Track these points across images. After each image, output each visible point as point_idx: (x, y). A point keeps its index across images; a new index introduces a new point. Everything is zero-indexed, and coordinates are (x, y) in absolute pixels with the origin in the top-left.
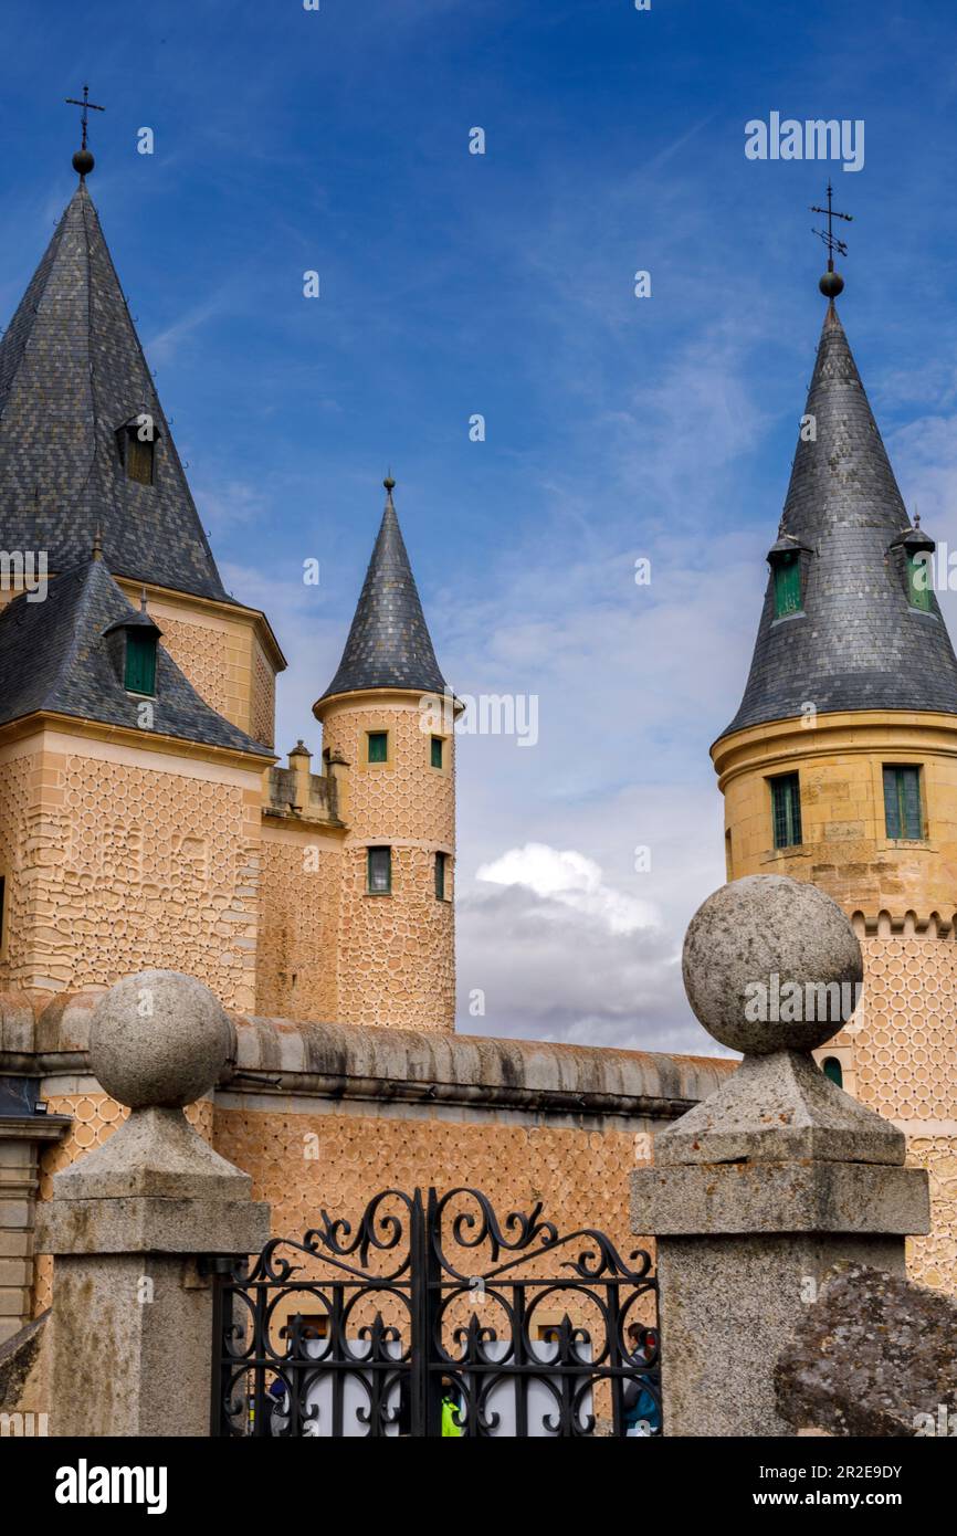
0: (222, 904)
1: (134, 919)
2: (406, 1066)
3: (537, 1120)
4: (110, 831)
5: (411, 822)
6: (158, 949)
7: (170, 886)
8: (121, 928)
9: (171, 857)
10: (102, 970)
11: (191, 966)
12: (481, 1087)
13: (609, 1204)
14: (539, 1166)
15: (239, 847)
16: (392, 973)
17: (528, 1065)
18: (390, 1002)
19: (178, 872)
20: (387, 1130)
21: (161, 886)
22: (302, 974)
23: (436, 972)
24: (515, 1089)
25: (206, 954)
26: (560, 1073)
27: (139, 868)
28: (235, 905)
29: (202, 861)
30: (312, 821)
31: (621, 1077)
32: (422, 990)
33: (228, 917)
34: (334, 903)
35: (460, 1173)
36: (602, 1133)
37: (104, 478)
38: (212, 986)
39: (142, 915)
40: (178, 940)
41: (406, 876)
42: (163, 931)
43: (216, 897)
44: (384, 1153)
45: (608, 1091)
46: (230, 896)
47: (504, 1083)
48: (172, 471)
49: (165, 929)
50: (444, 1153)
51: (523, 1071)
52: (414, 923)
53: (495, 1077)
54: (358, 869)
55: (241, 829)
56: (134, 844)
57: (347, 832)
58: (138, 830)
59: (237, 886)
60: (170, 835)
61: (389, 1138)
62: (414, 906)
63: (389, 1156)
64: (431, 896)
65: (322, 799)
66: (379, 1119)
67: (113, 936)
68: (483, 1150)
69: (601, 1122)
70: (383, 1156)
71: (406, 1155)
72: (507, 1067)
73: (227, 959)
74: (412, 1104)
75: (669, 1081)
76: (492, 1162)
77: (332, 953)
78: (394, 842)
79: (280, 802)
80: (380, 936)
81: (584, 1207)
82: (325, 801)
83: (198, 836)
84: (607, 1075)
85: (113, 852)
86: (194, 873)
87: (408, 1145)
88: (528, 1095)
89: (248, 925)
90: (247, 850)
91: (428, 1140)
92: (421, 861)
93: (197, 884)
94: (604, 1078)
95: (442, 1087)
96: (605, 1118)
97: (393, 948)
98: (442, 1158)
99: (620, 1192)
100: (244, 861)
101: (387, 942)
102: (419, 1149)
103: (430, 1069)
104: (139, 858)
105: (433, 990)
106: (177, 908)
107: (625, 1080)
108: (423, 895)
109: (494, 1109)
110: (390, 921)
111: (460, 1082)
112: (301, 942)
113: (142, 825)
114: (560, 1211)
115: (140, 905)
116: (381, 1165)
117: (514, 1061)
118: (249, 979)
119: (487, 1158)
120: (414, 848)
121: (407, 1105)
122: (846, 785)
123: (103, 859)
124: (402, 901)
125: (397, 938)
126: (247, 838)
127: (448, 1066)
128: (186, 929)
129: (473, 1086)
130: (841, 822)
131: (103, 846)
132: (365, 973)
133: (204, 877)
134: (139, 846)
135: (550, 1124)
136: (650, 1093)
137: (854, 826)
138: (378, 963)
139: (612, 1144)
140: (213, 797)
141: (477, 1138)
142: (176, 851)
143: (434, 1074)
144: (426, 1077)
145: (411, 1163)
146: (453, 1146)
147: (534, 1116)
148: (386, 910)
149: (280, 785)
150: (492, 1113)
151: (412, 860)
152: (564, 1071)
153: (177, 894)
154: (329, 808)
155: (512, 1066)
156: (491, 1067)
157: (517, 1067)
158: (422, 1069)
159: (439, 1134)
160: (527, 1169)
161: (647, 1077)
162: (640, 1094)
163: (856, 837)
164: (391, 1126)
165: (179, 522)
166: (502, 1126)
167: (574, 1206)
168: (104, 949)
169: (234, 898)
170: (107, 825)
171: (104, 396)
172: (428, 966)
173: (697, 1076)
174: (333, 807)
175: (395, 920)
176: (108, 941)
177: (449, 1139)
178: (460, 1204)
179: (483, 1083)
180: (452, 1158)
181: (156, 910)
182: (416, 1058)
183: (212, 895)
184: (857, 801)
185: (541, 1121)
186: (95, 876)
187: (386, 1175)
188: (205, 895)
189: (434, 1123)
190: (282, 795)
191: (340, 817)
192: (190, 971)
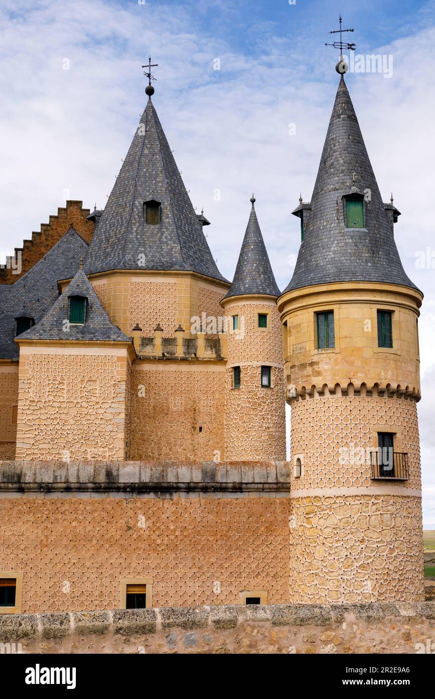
0: (107, 406)
1: (63, 416)
2: (52, 477)
3: (132, 496)
4: (50, 382)
5: (248, 355)
6: (75, 427)
7: (80, 401)
8: (57, 420)
9: (80, 389)
10: (48, 438)
11: (91, 432)
12: (95, 483)
13: (174, 531)
14: (132, 516)
15: (115, 381)
16: (240, 423)
17: (121, 472)
18: (240, 436)
19: (84, 395)
20: (49, 503)
21: (75, 401)
22: (204, 427)
23: (262, 420)
24: (113, 483)
25: (99, 426)
26: (140, 474)
27: (65, 396)
28: (113, 405)
29: (96, 389)
30: (205, 359)
31: (177, 475)
32: (254, 429)
33: (109, 411)
34: (222, 394)
35: (86, 520)
36: (172, 500)
37: (133, 226)
38: (101, 440)
39: (67, 414)
40: (84, 422)
41: (246, 379)
42: (77, 420)
43: (103, 403)
44: (46, 513)
45: (169, 481)
46: (110, 402)
47: (107, 481)
48: (170, 215)
49: (79, 418)
50: (78, 512)
51: (118, 475)
52: (250, 400)
53: (102, 478)
54: (229, 377)
55: (115, 373)
56: (63, 386)
57: (226, 362)
58: (64, 380)
59: (114, 397)
60: (80, 380)
61: (49, 507)
62: (250, 392)
63: (49, 514)
64: (258, 387)
65: (212, 349)
66: (45, 499)
67: (53, 424)
68: (100, 510)
69: (171, 494)
70: (46, 514)
71: (58, 513)
72: (109, 474)
73: (110, 428)
74: (62, 492)
75: (208, 474)
76: (105, 514)
77: (221, 416)
78: (241, 364)
79: (189, 353)
80: (236, 407)
81: (158, 533)
82: (213, 350)
83: (94, 379)
84: (169, 474)
85: (52, 390)
86: (92, 394)
87: (59, 509)
88: (122, 485)
89: (120, 413)
90: (118, 382)
91: (70, 507)
92: (253, 371)
93: (93, 399)
94: (167, 475)
95: (73, 484)
96: (174, 493)
97: (241, 412)
98: (77, 514)
99: (180, 526)
100: (118, 386)
101: (238, 409)
102: (65, 511)
103: (65, 477)
104: (65, 392)
105: (260, 429)
106: (84, 410)
107: (180, 476)
108: (254, 387)
109: (108, 492)
110: (239, 399)
111: (81, 482)
112: (204, 412)
113: (65, 378)
114: (143, 535)
115: (66, 410)
116: (44, 517)
117: (113, 471)
118: (121, 435)
119: (102, 513)
120: (249, 366)
121: (60, 493)
122: (300, 325)
123: (47, 394)
124: (244, 390)
125: (242, 407)
126: (119, 377)
127: (76, 475)
128: (89, 418)
129: (90, 483)
130: (298, 344)
131: (47, 389)
132: (232, 423)
133: (97, 395)
134: (65, 387)
135: (140, 497)
136: (195, 480)
137: (303, 345)
138: (235, 419)
139: (177, 504)
140: (101, 362)
141: (96, 505)
142: (83, 386)
143: (68, 480)
144: (63, 480)
145: (60, 517)
146: (83, 509)
147: (131, 494)
148: (238, 395)
149: (188, 346)
150: (106, 494)
151: (249, 371)
152: (142, 473)
153: (84, 404)
154: (216, 353)
155: (112, 473)
156: (99, 474)
157: (115, 473)
158: (61, 478)
159: (76, 504)
160: (124, 517)
161: (194, 473)
162: (189, 481)
163: (303, 350)
164: (50, 501)
165: (169, 237)
166: (112, 499)
167: (152, 533)
168: (48, 429)
169: (112, 402)
170: (49, 380)
171: (141, 191)
172: (257, 418)
173: (227, 471)
174: (218, 352)
175: (242, 399)
176: (51, 426)
177: (81, 506)
178: (85, 533)
179: (95, 482)
180: (82, 514)
181: (73, 412)
182: (58, 473)
183: (101, 402)
184: (304, 333)
185: (135, 495)
186: (43, 401)
187: (47, 522)
188: (97, 403)
189: (74, 500)
190: (190, 350)
191: (222, 356)
192: (91, 434)
